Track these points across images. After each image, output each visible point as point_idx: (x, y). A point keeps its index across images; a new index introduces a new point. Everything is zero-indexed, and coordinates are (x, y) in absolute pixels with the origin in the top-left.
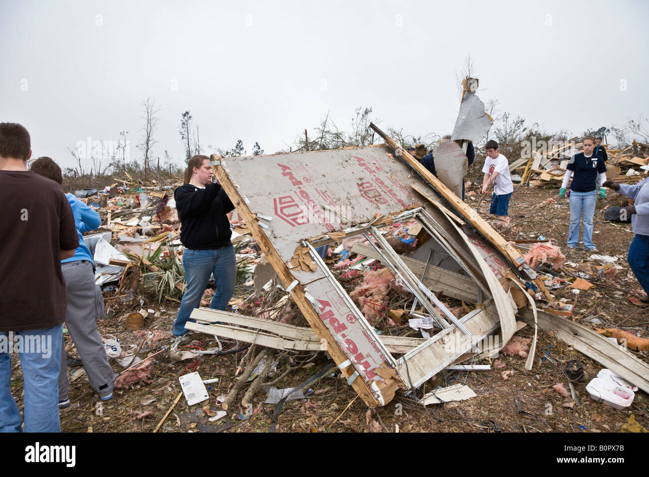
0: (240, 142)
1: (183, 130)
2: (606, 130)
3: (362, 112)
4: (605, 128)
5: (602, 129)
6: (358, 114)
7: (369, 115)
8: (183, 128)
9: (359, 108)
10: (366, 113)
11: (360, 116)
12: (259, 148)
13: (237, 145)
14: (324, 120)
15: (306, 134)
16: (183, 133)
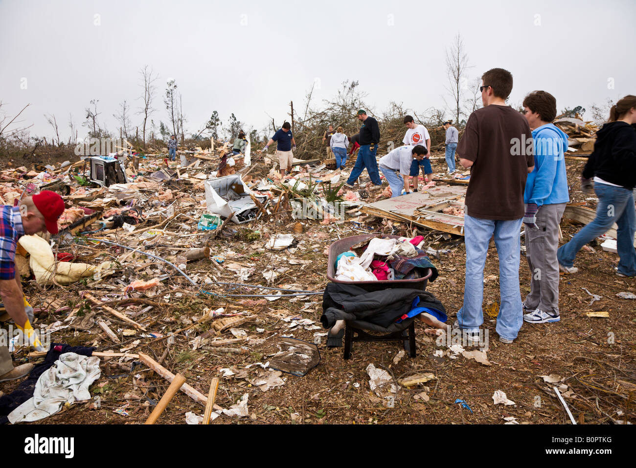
0: (215, 112)
1: (167, 99)
2: (581, 110)
3: (349, 85)
4: (581, 107)
5: (577, 108)
6: (345, 87)
7: (356, 88)
8: (168, 97)
9: (346, 81)
10: (353, 86)
11: (347, 89)
12: (235, 119)
13: (213, 116)
14: (309, 93)
15: (292, 106)
16: (168, 102)
